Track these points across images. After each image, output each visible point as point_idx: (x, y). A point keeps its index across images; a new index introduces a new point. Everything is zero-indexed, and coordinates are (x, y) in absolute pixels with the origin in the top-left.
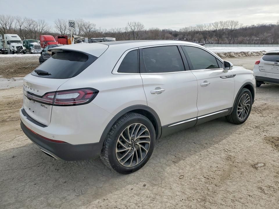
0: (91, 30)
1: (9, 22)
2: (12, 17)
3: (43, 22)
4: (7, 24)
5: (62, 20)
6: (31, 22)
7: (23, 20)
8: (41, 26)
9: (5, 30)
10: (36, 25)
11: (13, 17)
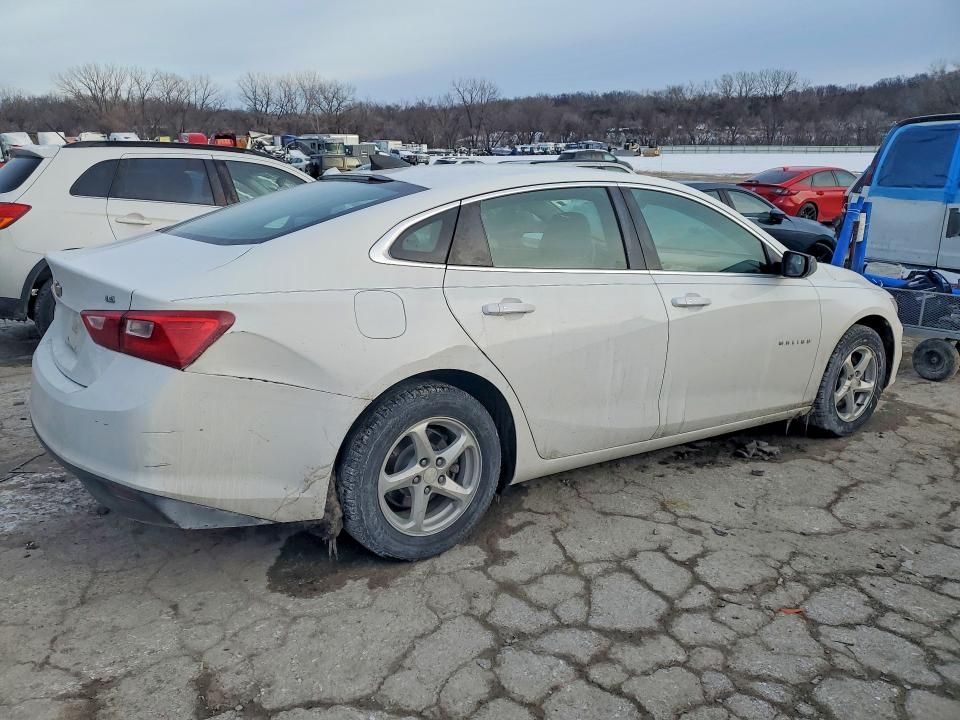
0: (344, 104)
1: (113, 83)
2: (118, 71)
3: (205, 82)
4: (107, 89)
5: (258, 75)
6: (172, 82)
7: (149, 79)
8: (200, 94)
9: (100, 109)
10: (185, 91)
11: (121, 69)
